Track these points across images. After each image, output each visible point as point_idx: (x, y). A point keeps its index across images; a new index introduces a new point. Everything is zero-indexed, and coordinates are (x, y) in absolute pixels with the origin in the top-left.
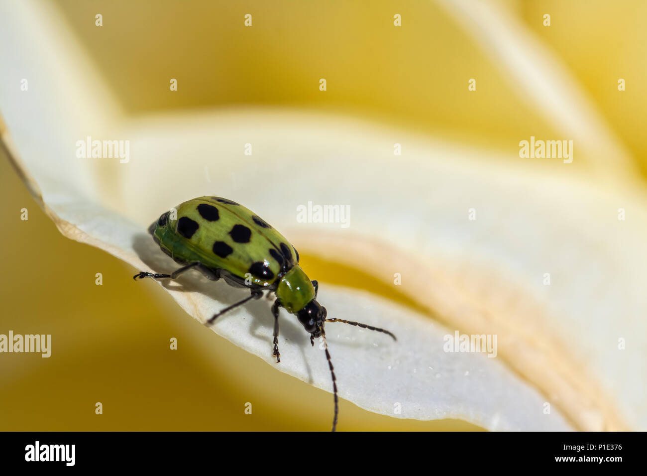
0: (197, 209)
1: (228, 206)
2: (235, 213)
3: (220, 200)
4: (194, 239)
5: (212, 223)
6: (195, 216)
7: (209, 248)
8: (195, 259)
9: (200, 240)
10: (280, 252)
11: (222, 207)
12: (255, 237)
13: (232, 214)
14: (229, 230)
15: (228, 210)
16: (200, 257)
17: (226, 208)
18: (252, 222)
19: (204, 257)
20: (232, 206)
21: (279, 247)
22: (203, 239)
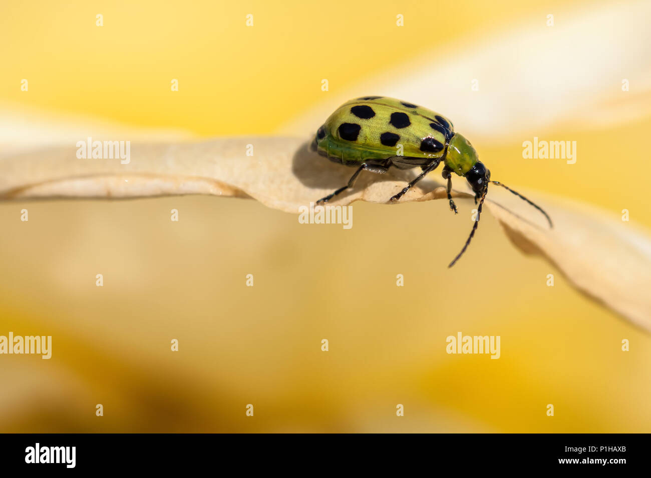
0: (351, 113)
1: (377, 101)
2: (385, 105)
3: (367, 99)
4: (360, 140)
5: (371, 120)
6: (353, 119)
7: (377, 142)
8: (367, 156)
9: (366, 138)
10: (439, 124)
11: (372, 103)
12: (413, 119)
13: (384, 106)
14: (389, 121)
15: (378, 104)
16: (371, 153)
17: (376, 103)
18: (403, 107)
19: (375, 151)
20: (379, 99)
21: (436, 120)
22: (369, 137)
